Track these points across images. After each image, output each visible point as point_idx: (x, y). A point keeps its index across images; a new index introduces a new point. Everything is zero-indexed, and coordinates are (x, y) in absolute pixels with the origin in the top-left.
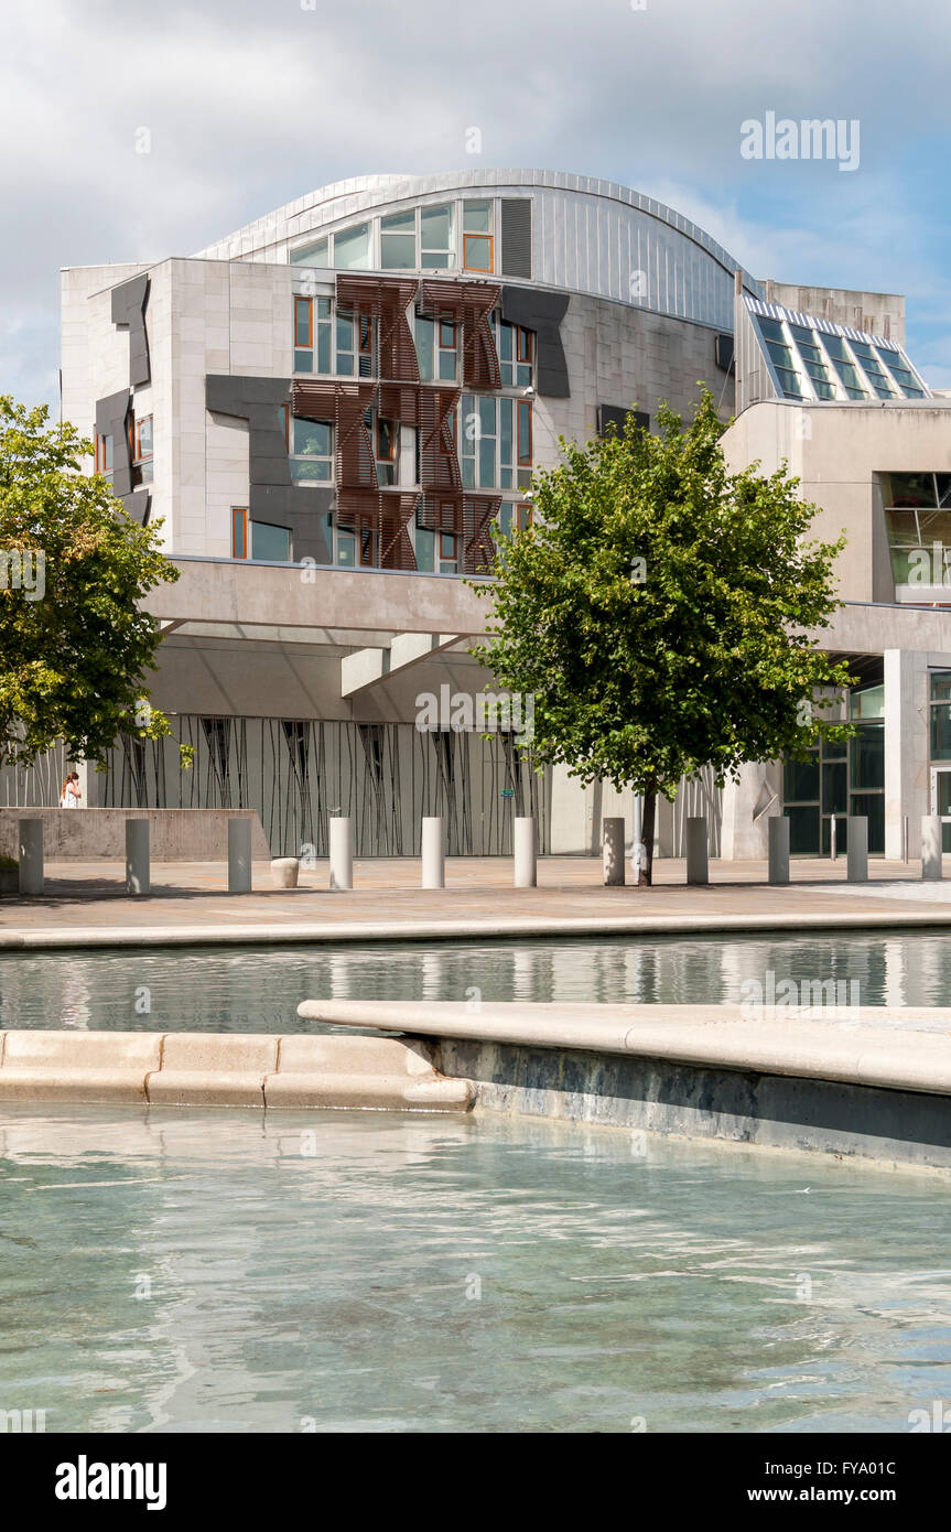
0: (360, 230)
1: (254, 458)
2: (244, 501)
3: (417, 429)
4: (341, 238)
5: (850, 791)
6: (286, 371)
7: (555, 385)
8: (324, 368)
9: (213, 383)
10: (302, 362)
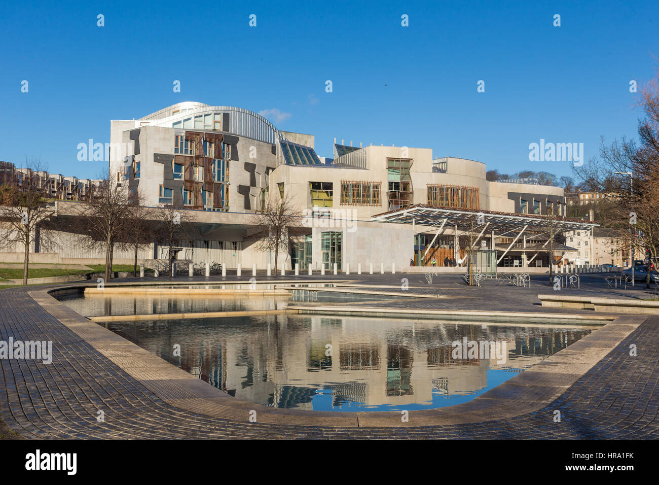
0: (189, 119)
1: (165, 173)
2: (162, 183)
3: (203, 167)
4: (185, 121)
5: (305, 256)
6: (173, 153)
7: (235, 157)
8: (181, 152)
9: (156, 155)
10: (176, 150)
